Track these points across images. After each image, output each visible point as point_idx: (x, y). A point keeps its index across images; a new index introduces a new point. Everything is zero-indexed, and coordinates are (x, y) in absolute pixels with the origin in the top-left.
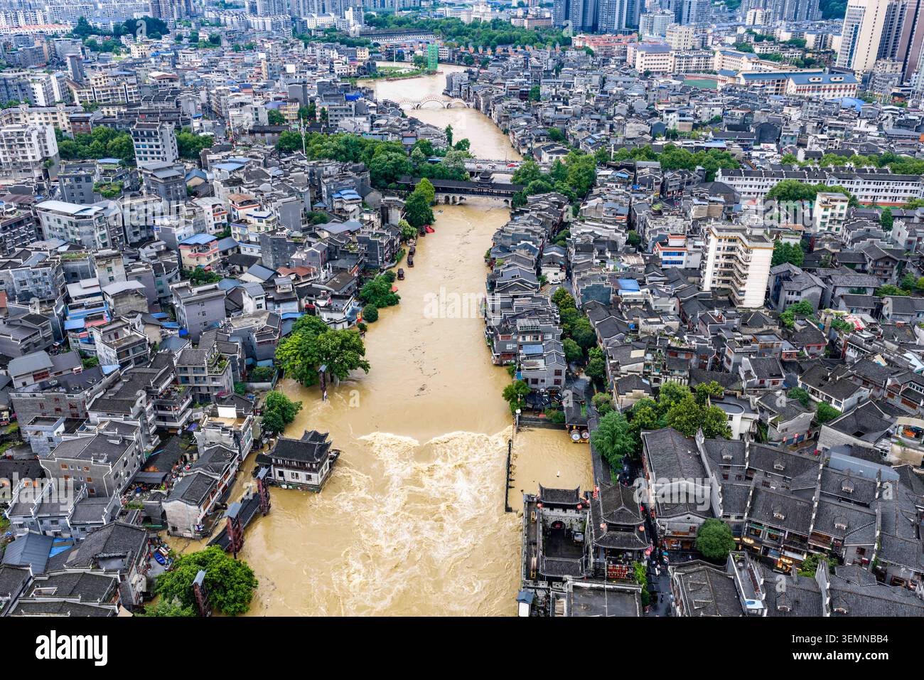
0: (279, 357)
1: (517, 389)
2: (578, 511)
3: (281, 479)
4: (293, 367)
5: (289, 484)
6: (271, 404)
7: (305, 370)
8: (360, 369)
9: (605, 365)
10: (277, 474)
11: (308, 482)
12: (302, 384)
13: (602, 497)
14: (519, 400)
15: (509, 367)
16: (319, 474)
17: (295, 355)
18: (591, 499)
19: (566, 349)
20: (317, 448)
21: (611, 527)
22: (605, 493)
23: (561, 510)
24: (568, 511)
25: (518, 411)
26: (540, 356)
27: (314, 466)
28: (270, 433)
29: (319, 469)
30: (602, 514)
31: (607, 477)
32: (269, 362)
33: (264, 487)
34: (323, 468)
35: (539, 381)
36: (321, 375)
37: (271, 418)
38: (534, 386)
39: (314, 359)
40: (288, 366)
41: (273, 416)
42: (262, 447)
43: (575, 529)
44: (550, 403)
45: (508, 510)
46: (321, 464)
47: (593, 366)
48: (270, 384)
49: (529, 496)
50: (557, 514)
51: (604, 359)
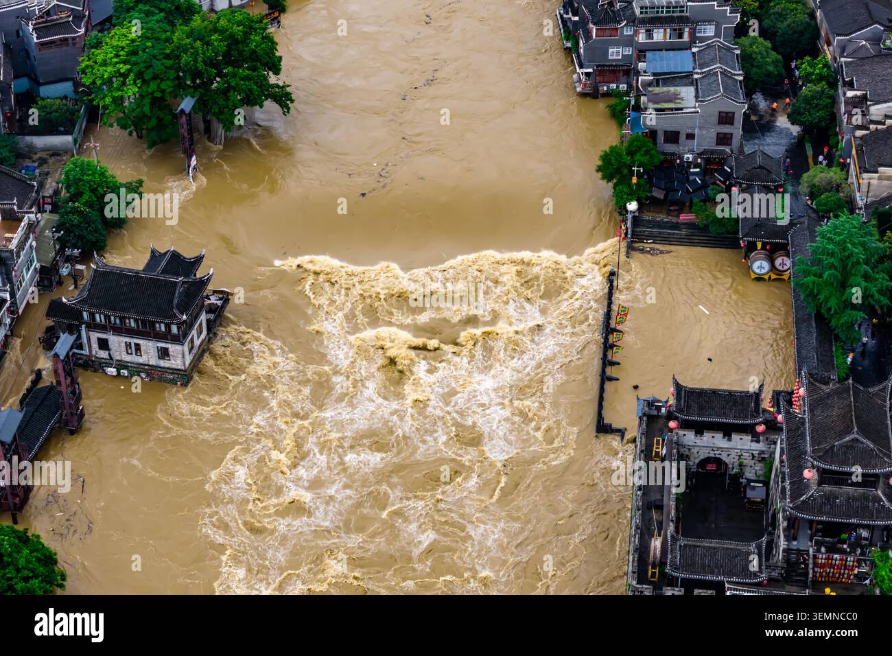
0: (87, 80)
1: (631, 153)
2: (756, 437)
3: (103, 354)
4: (118, 101)
5: (121, 365)
6: (75, 185)
7: (147, 109)
8: (269, 104)
9: (834, 101)
10: (95, 346)
11: (163, 363)
12: (140, 137)
13: (811, 410)
14: (634, 180)
15: (613, 101)
16: (186, 348)
17: (125, 76)
18: (787, 413)
19: (746, 60)
20: (180, 289)
21: (826, 477)
22: (816, 403)
23: (719, 436)
24: (735, 437)
25: (633, 206)
26: (685, 78)
27: (174, 329)
28: (76, 252)
29: (185, 335)
30: (809, 448)
31: (827, 362)
32: (66, 88)
33: (68, 373)
34: (194, 332)
35: (682, 137)
36: (184, 119)
37: (76, 219)
38: (670, 148)
39: (164, 86)
40: (108, 100)
41: (81, 213)
42: (60, 283)
43: (749, 474)
44: (704, 186)
45: (603, 428)
46: (190, 325)
47: (807, 101)
48: (69, 138)
49: (650, 404)
50: (712, 443)
51: (833, 84)
